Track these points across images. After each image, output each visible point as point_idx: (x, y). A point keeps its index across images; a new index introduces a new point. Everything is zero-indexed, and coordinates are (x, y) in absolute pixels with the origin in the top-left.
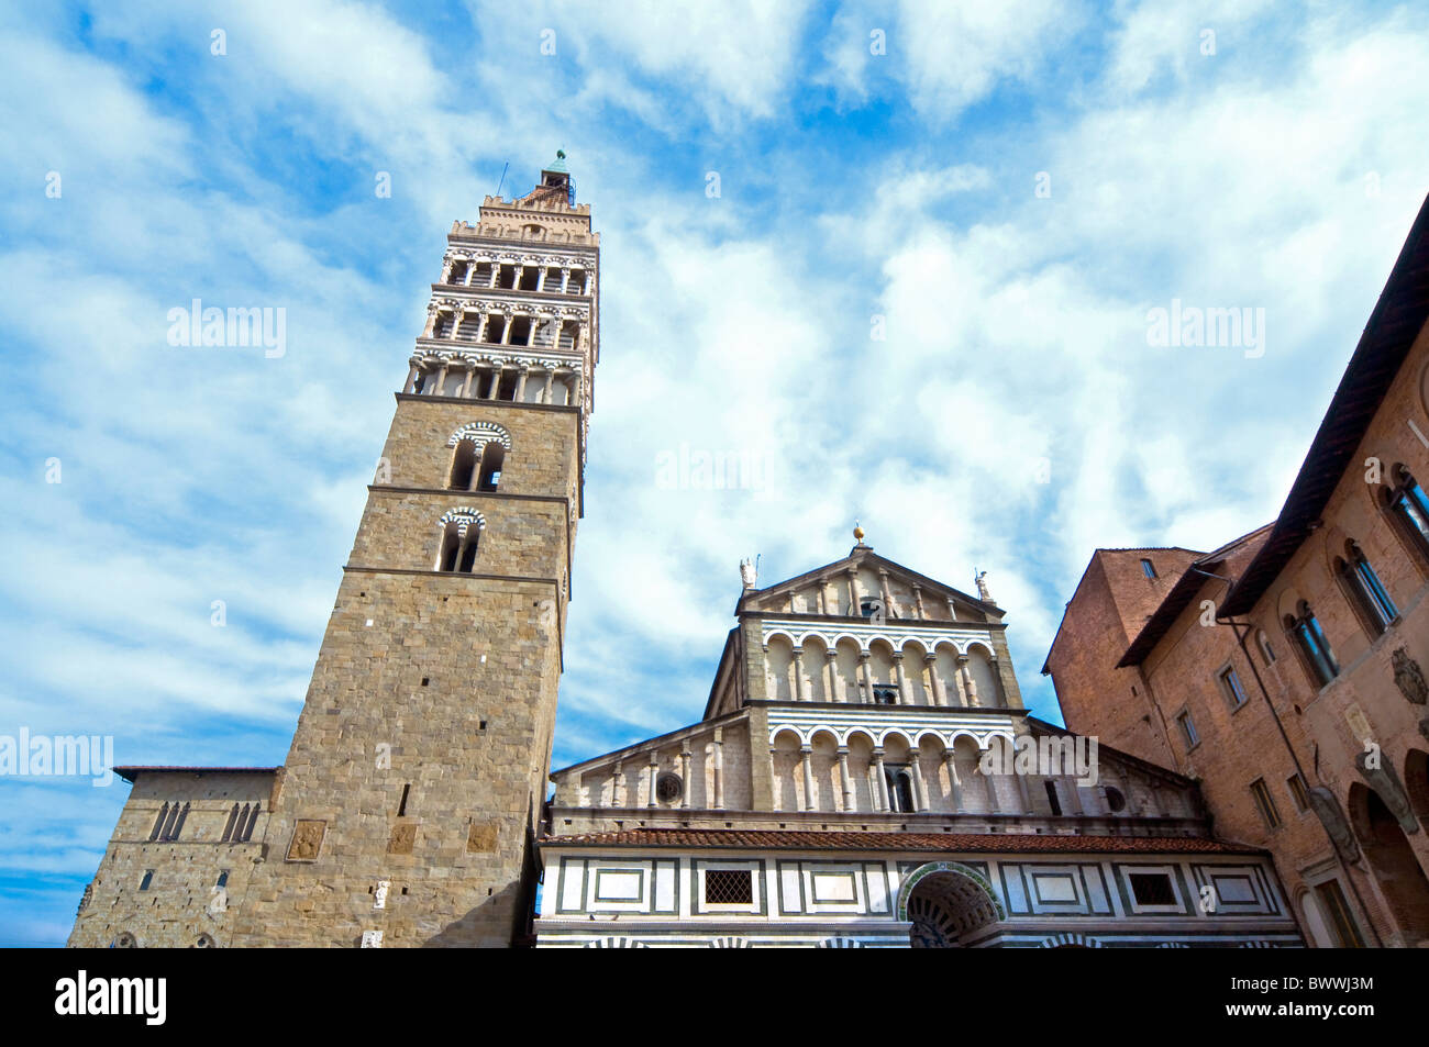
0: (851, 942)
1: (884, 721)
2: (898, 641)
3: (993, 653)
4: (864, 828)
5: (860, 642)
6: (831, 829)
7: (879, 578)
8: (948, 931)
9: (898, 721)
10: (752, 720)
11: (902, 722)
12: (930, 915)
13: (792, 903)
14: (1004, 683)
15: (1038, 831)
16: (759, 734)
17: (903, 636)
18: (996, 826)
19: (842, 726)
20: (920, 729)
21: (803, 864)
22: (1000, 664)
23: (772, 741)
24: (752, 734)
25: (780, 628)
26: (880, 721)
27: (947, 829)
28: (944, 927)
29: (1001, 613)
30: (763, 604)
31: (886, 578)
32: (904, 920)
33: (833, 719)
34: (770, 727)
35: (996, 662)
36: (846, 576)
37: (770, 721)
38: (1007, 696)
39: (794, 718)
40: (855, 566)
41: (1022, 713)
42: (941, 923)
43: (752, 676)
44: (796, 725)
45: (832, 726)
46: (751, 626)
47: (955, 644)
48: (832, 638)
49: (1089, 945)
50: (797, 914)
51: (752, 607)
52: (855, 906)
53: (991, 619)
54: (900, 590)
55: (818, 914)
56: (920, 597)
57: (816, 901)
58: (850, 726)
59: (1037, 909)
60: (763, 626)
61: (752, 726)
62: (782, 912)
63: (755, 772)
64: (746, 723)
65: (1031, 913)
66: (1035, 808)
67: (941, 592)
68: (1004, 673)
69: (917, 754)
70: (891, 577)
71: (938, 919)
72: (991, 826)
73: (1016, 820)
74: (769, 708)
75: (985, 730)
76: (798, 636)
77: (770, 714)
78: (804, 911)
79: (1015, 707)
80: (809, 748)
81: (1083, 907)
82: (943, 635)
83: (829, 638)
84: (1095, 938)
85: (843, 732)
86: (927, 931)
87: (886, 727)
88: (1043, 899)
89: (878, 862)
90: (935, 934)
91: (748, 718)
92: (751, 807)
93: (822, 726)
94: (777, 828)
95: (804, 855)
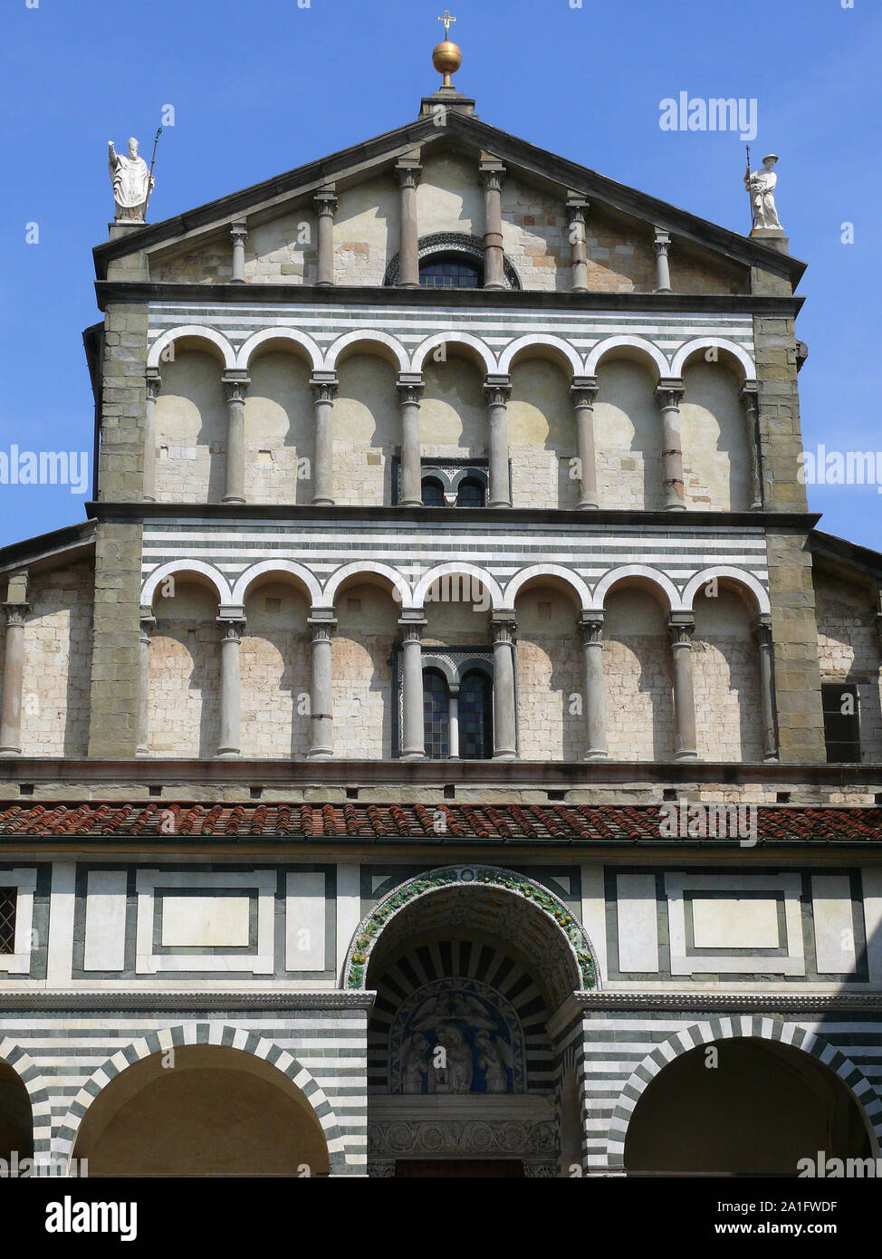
0: (230, 1033)
1: (435, 547)
2: (502, 348)
3: (751, 373)
4: (352, 793)
5: (400, 353)
6: (269, 796)
7: (480, 182)
8: (524, 1012)
9: (472, 548)
10: (100, 551)
11: (480, 548)
12: (489, 977)
13: (105, 950)
14: (765, 449)
15: (783, 797)
16: (119, 583)
17: (516, 335)
18: (676, 786)
19: (325, 561)
20: (523, 565)
21: (139, 873)
22: (762, 401)
23: (147, 598)
24: (99, 582)
25: (194, 323)
26: (425, 548)
27: (554, 795)
28: (521, 1000)
29: (794, 271)
30: (154, 262)
31: (495, 183)
32: (357, 987)
33: (306, 546)
34: (146, 567)
35: (755, 396)
36: (391, 181)
37: (147, 552)
38: (768, 479)
39: (208, 545)
40: (417, 154)
41: (802, 523)
42: (511, 995)
43: (112, 445)
44: (210, 561)
45: (301, 562)
46: (122, 320)
47: (655, 353)
48: (328, 344)
49: (787, 1038)
50: (114, 975)
51: (129, 270)
52: (250, 958)
53: (765, 283)
54: (536, 211)
55: (161, 975)
56: (578, 230)
57: (160, 949)
58: (345, 562)
59: (681, 963)
60: (152, 318)
61: (100, 565)
62: (79, 972)
63: (97, 673)
64: (88, 557)
65: (665, 973)
66: (784, 747)
67: (640, 215)
68: (769, 424)
69: (510, 627)
70: (510, 178)
71: (507, 985)
72: (668, 786)
73: (729, 774)
74: (147, 521)
75: (693, 566)
76: (241, 342)
77: (149, 536)
78: (130, 969)
79: (782, 507)
80: (239, 615)
81: (794, 961)
82: (624, 332)
83: (320, 344)
84: (803, 1025)
85: (327, 576)
86: (475, 1012)
87: (437, 563)
88: (700, 943)
89: (317, 868)
90: (494, 1016)
91: (94, 545)
92: (84, 749)
93: (276, 562)
94: (142, 794)
95: (144, 855)
